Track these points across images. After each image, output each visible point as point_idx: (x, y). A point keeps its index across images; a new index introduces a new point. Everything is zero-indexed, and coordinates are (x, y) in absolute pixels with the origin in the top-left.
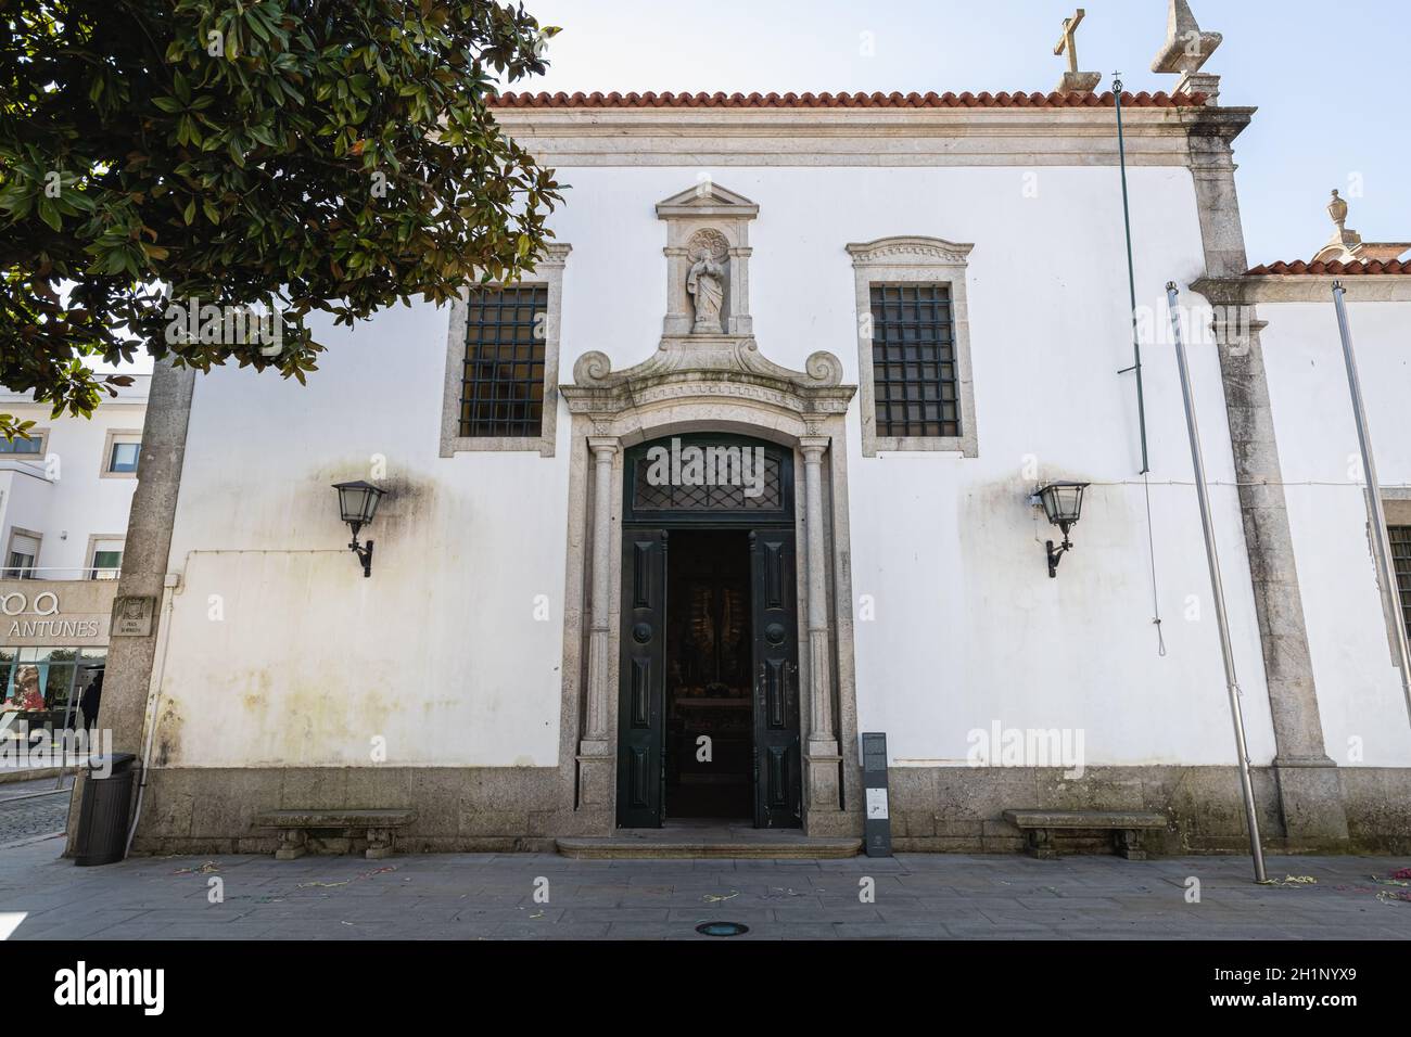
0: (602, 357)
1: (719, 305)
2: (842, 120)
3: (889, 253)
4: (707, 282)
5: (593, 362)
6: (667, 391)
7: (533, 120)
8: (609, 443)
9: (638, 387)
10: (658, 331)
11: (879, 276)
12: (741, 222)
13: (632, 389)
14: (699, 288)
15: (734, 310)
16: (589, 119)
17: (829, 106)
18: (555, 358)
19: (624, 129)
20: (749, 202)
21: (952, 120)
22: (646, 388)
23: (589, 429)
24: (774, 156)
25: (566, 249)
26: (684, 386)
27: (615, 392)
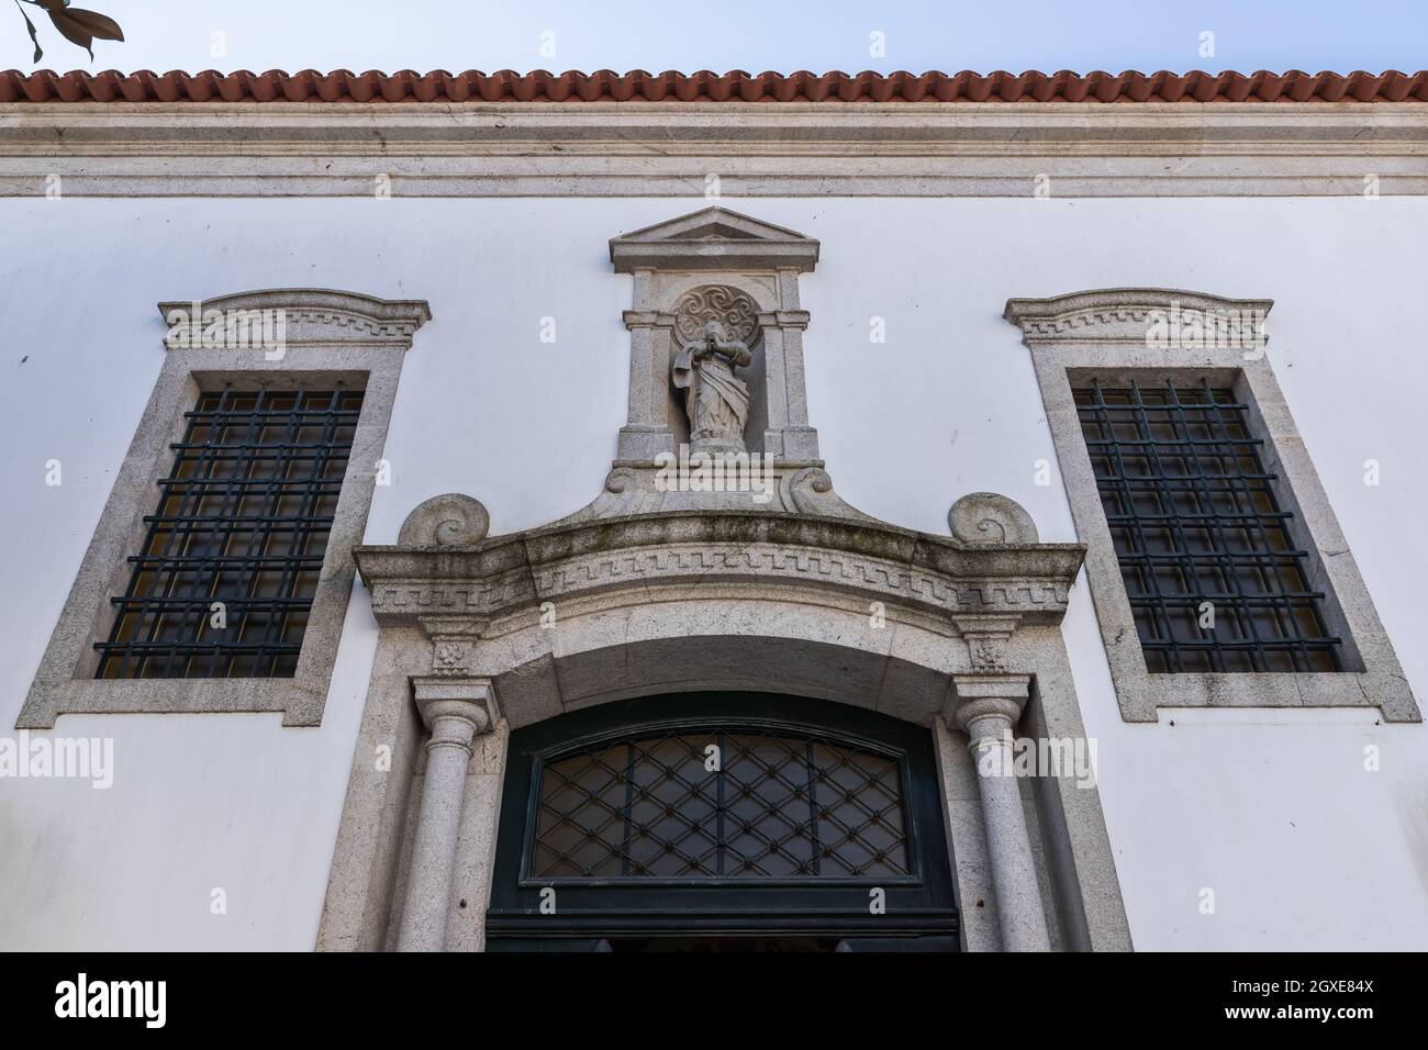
0: (470, 507)
1: (742, 413)
2: (968, 122)
3: (1097, 321)
4: (716, 370)
5: (448, 515)
6: (621, 564)
7: (382, 122)
8: (466, 692)
9: (548, 551)
10: (605, 456)
11: (1084, 357)
12: (784, 277)
13: (532, 557)
14: (699, 379)
15: (775, 419)
16: (490, 121)
17: (941, 101)
18: (359, 509)
19: (556, 138)
20: (801, 237)
21: (1174, 122)
22: (567, 556)
23: (417, 656)
24: (843, 182)
25: (417, 311)
26: (662, 554)
27: (491, 562)
